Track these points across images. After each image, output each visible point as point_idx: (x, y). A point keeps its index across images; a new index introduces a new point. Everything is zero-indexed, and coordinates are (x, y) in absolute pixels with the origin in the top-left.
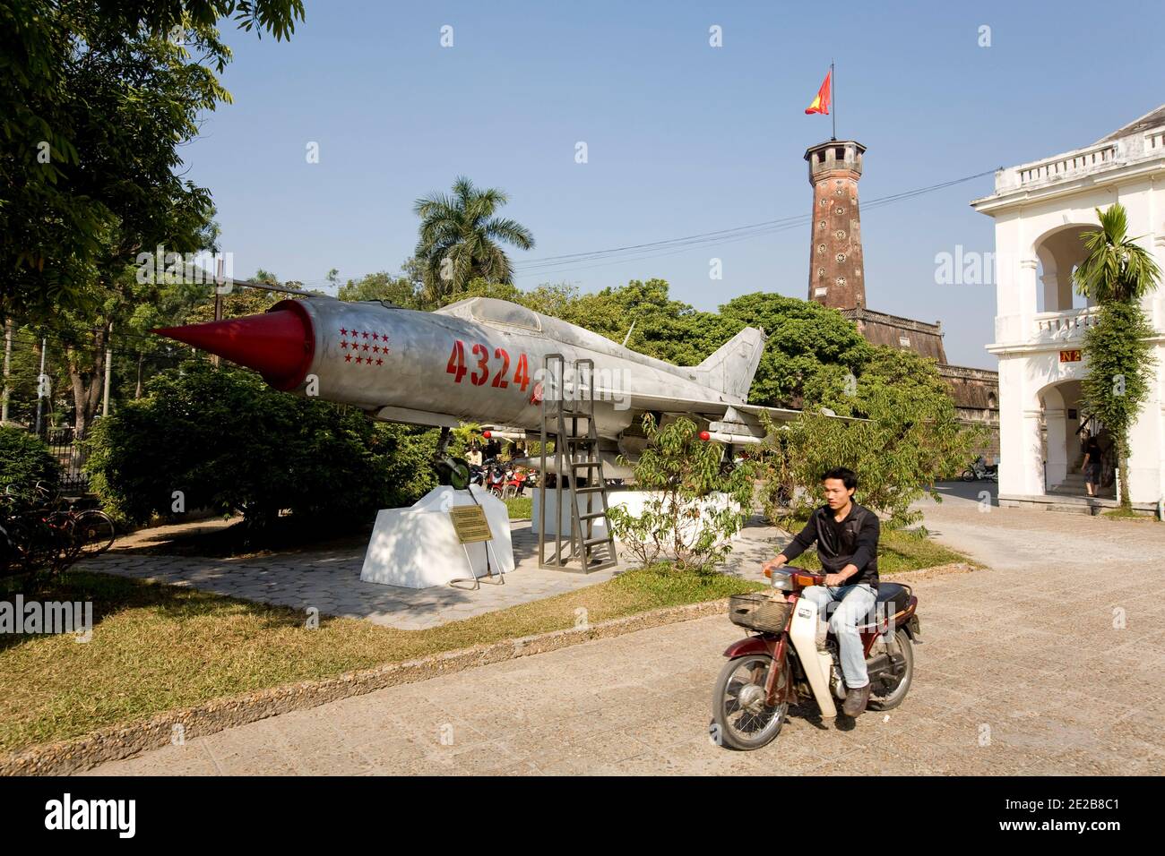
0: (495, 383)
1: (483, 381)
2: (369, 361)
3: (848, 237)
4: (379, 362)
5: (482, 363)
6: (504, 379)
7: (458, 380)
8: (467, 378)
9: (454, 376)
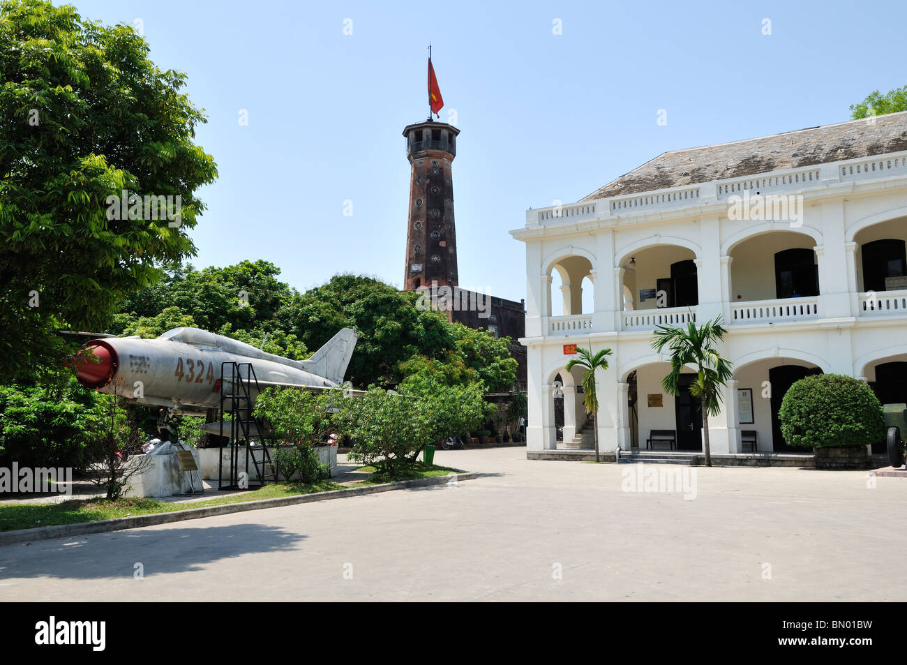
0: (197, 381)
1: (191, 380)
2: (142, 372)
3: (442, 216)
4: (146, 372)
5: (191, 369)
6: (201, 378)
7: (180, 380)
8: (184, 379)
9: (178, 377)
